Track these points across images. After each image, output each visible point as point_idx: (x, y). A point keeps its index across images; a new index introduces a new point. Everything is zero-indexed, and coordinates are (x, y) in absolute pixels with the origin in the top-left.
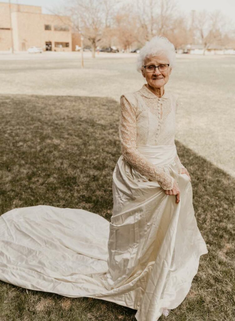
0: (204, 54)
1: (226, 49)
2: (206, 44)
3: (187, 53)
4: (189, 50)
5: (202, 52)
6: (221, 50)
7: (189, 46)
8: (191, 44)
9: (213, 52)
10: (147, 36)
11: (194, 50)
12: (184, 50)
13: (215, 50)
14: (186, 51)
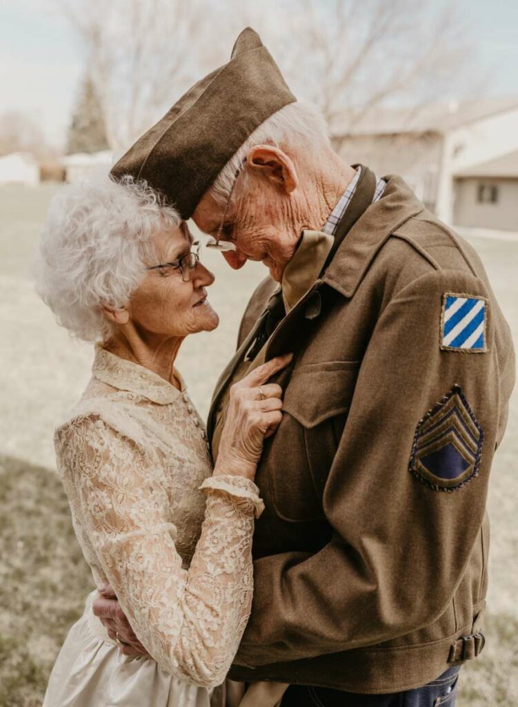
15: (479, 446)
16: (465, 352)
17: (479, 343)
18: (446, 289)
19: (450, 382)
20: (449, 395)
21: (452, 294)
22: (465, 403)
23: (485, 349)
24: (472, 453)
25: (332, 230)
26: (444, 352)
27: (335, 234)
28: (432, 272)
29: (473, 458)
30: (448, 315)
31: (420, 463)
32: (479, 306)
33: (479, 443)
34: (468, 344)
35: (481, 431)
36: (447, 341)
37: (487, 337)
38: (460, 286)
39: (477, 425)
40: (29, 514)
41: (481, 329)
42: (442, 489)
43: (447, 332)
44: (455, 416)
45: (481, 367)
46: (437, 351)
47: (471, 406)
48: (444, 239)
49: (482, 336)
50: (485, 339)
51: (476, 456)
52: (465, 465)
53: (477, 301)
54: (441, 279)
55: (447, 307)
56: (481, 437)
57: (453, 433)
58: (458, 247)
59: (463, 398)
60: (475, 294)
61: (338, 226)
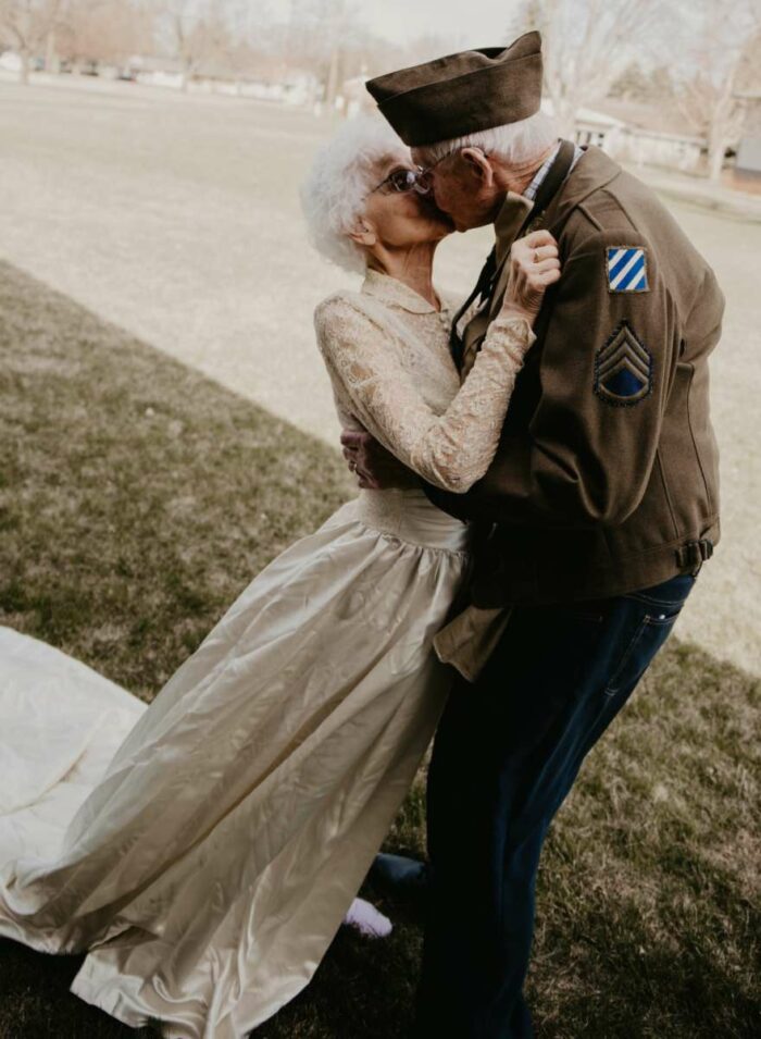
0: (184, 90)
1: (247, 81)
2: (190, 61)
3: (129, 79)
4: (136, 71)
5: (177, 81)
6: (230, 81)
7: (137, 61)
8: (145, 55)
9: (206, 86)
10: (13, 16)
11: (151, 72)
12: (121, 69)
13: (213, 79)
14: (126, 73)
15: (650, 368)
16: (630, 293)
17: (641, 284)
18: (609, 244)
19: (619, 317)
20: (620, 329)
21: (613, 248)
22: (633, 333)
23: (647, 289)
24: (646, 375)
25: (532, 195)
26: (613, 294)
27: (536, 199)
28: (597, 233)
29: (646, 379)
30: (612, 264)
31: (603, 388)
32: (639, 254)
33: (649, 366)
34: (631, 286)
35: (650, 355)
36: (614, 285)
37: (648, 279)
38: (621, 241)
39: (645, 350)
40: (286, 491)
41: (642, 273)
42: (622, 405)
43: (612, 278)
44: (626, 345)
45: (645, 303)
46: (606, 293)
47: (639, 335)
48: (610, 204)
49: (643, 279)
50: (646, 281)
51: (648, 377)
52: (640, 384)
53: (636, 250)
54: (602, 237)
55: (610, 258)
56: (651, 360)
57: (626, 359)
58: (622, 209)
59: (630, 329)
60: (634, 245)
61: (539, 191)
